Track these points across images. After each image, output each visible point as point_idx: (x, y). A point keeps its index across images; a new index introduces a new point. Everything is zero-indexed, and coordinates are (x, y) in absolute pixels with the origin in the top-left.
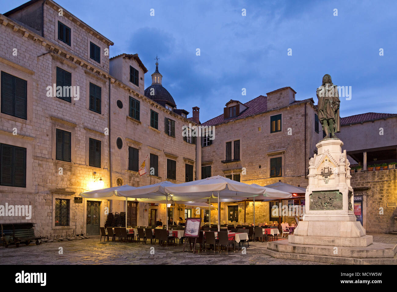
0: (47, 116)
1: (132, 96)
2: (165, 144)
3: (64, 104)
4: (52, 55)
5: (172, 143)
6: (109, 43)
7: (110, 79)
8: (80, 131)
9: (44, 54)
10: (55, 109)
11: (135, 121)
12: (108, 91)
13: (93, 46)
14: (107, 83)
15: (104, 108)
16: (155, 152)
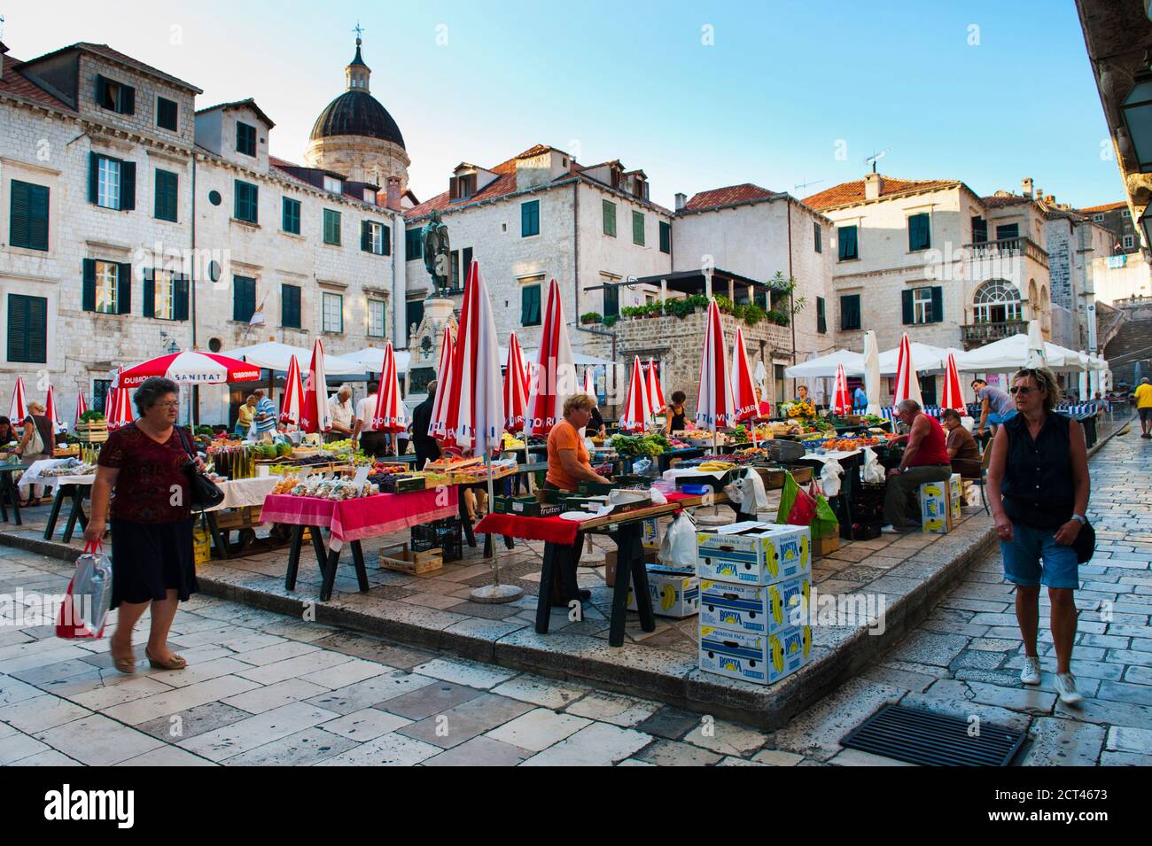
0: (80, 240)
1: (242, 178)
2: (317, 262)
3: (109, 216)
4: (90, 138)
5: (336, 257)
6: (192, 91)
7: (194, 155)
9: (77, 139)
10: (94, 227)
11: (247, 224)
12: (191, 178)
13: (162, 102)
14: (190, 164)
15: (183, 210)
16: (292, 281)
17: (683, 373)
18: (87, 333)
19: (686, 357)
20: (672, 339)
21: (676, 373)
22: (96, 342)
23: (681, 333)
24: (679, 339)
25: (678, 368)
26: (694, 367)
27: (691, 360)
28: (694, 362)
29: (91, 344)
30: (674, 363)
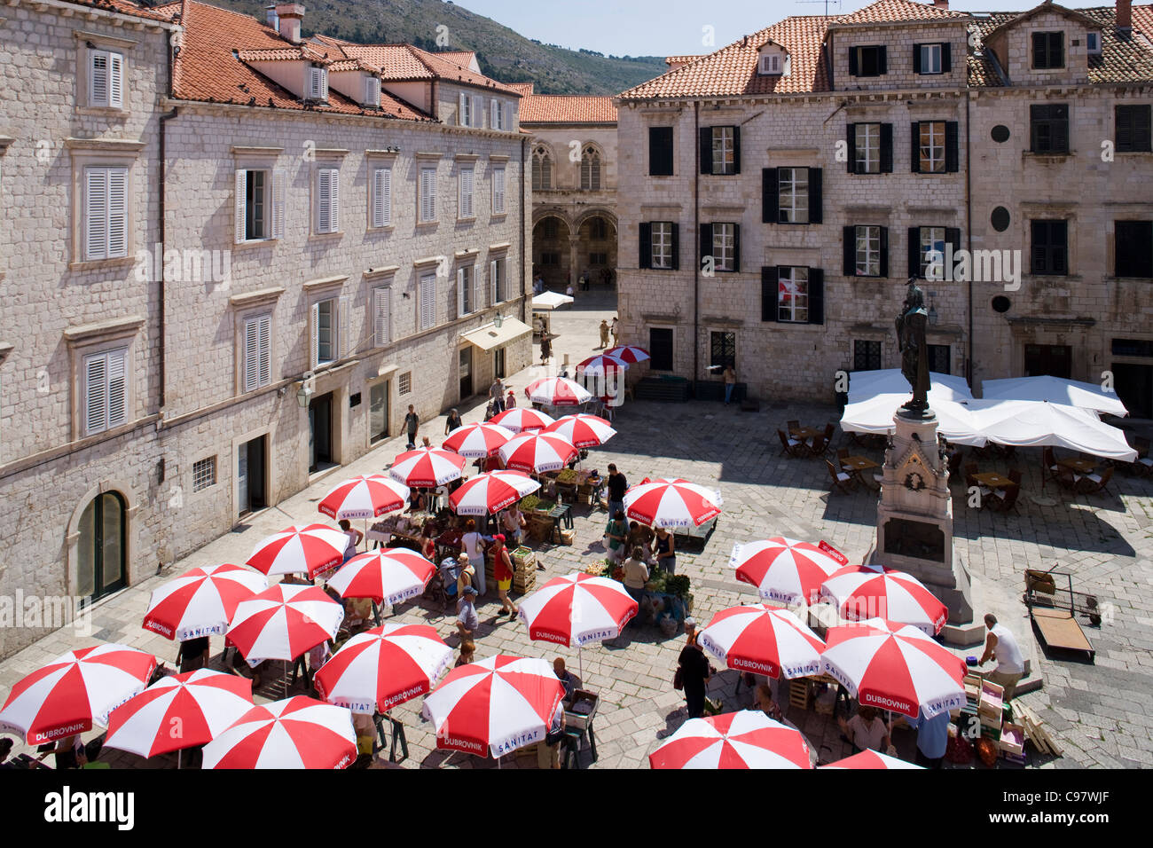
3: (867, 182)
4: (846, 110)
7: (966, 94)
8: (899, 218)
9: (833, 115)
10: (853, 195)
11: (1050, 155)
12: (962, 120)
18: (846, 296)
22: (856, 304)
29: (851, 307)
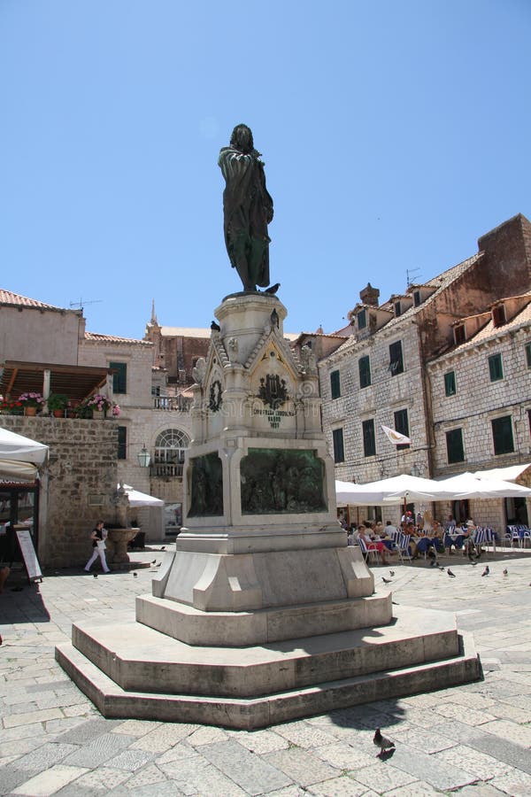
17: (74, 493)
19: (80, 472)
20: (59, 446)
21: (64, 492)
23: (73, 441)
24: (70, 448)
25: (68, 486)
26: (91, 486)
27: (86, 476)
28: (91, 479)
30: (61, 479)
